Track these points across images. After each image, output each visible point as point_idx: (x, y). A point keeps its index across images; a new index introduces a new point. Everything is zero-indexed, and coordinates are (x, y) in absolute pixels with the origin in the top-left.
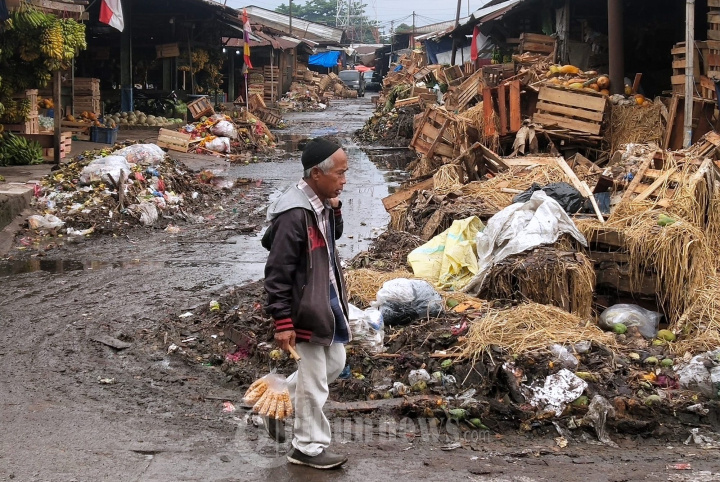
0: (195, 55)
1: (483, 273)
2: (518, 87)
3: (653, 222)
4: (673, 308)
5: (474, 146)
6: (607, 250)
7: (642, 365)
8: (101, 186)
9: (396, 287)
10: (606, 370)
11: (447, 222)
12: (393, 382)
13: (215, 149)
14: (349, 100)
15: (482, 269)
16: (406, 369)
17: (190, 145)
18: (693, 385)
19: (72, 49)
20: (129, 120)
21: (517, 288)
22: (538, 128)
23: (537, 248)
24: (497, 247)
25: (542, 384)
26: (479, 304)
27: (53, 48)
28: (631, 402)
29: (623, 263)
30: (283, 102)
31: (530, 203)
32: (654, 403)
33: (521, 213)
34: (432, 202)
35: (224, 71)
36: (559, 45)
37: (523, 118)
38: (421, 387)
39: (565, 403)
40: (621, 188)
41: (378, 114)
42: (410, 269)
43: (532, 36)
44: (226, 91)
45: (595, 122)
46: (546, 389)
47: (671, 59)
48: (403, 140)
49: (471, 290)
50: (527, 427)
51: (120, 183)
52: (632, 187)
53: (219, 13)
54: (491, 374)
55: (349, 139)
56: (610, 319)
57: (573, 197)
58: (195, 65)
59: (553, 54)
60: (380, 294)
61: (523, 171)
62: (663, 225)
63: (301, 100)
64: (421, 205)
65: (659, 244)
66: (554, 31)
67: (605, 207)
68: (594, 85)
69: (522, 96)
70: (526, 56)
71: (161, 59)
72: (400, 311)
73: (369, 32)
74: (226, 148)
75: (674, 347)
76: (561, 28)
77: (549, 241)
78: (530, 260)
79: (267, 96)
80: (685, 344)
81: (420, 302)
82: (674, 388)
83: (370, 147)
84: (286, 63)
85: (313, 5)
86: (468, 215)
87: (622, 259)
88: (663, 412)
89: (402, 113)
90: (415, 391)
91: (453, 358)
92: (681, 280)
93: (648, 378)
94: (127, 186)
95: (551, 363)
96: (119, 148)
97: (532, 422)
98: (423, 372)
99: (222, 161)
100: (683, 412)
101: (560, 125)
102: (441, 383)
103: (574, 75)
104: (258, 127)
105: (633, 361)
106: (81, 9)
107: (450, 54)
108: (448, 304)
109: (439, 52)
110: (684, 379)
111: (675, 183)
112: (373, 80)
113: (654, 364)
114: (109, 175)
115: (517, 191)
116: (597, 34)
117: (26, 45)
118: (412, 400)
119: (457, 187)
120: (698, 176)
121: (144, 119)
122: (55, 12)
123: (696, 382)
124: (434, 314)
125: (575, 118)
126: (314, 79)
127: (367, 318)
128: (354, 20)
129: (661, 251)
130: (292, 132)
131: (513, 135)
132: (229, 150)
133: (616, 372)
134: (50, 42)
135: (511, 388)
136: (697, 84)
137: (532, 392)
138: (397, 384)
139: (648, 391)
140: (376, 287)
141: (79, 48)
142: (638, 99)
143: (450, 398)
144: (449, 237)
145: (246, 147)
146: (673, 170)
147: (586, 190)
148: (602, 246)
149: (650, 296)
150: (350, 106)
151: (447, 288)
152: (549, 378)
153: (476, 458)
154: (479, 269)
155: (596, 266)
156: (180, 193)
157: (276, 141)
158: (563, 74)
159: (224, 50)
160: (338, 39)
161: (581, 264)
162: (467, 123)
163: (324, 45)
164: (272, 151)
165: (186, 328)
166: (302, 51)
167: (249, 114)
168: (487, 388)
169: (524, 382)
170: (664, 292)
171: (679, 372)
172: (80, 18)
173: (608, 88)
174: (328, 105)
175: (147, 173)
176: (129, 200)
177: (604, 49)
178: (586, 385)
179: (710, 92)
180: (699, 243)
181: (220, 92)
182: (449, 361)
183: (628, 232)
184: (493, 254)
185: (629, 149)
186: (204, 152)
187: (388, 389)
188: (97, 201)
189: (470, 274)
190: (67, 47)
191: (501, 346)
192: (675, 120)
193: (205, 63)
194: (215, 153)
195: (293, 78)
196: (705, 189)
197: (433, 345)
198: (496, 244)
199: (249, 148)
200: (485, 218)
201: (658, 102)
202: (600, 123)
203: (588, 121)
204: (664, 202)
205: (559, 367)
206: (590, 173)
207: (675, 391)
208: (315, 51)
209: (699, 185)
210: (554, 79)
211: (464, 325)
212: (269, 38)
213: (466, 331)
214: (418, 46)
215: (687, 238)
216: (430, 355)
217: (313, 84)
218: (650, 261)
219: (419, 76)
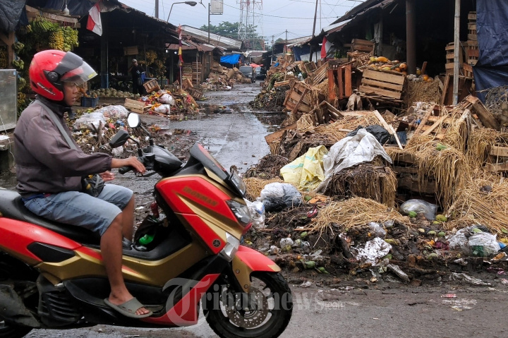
0: (149, 54)
1: (327, 180)
2: (350, 69)
3: (433, 148)
4: (446, 201)
5: (322, 103)
6: (404, 166)
7: (426, 235)
8: (87, 131)
9: (273, 188)
10: (403, 238)
11: (305, 149)
12: (270, 246)
13: (160, 112)
14: (246, 85)
15: (327, 178)
16: (278, 238)
17: (145, 109)
18: (458, 247)
19: (69, 46)
20: (106, 93)
21: (348, 188)
22: (363, 95)
23: (361, 164)
24: (336, 164)
25: (364, 247)
26: (324, 199)
27: (57, 45)
28: (419, 257)
29: (415, 174)
30: (204, 85)
31: (356, 137)
32: (434, 258)
33: (351, 142)
34: (296, 137)
35: (167, 64)
36: (376, 46)
37: (353, 88)
38: (288, 249)
39: (378, 258)
40: (413, 128)
41: (264, 91)
42: (282, 178)
43: (360, 41)
44: (168, 77)
45: (398, 91)
46: (366, 250)
47: (445, 53)
48: (279, 107)
49: (320, 191)
50: (354, 273)
51: (99, 129)
52: (420, 127)
53: (164, 27)
54: (332, 240)
55: (245, 107)
56: (406, 208)
57: (383, 134)
58: (148, 60)
59: (373, 52)
60: (263, 192)
61: (352, 119)
62: (440, 150)
63: (216, 83)
64: (289, 139)
65: (437, 162)
66: (373, 37)
67: (403, 140)
68: (397, 69)
69: (352, 75)
70: (356, 53)
71: (127, 56)
72: (275, 203)
73: (259, 43)
74: (167, 111)
75: (446, 225)
76: (377, 37)
77: (368, 160)
78: (356, 171)
79: (194, 81)
80: (453, 223)
81: (287, 197)
82: (446, 249)
83: (259, 112)
84: (206, 61)
85: (223, 26)
86: (318, 145)
87: (413, 171)
88: (439, 264)
89: (278, 90)
90: (284, 252)
91: (308, 231)
92: (451, 184)
93: (430, 243)
94: (104, 131)
95: (369, 234)
96: (99, 108)
97: (357, 269)
98: (289, 239)
99: (165, 119)
100: (452, 264)
101: (376, 93)
102: (300, 246)
103: (385, 63)
104: (188, 98)
105: (420, 233)
106: (75, 21)
107: (309, 55)
108: (305, 199)
109: (302, 54)
110: (452, 244)
111: (447, 124)
112: (261, 72)
113: (433, 235)
114: (92, 124)
115: (349, 130)
116: (399, 41)
117: (40, 43)
118: (282, 257)
119: (311, 128)
120: (461, 120)
121: (115, 93)
122: (59, 22)
123: (459, 246)
124: (296, 205)
125: (385, 88)
126: (224, 71)
127: (255, 207)
128: (249, 35)
129: (438, 166)
130: (210, 103)
131: (347, 99)
132: (169, 112)
133: (410, 240)
134: (55, 41)
135: (344, 250)
136: (461, 68)
137: (357, 251)
138: (273, 247)
139: (430, 251)
140: (261, 189)
141: (74, 45)
142: (425, 77)
143: (306, 255)
144: (306, 159)
145: (180, 110)
146: (446, 116)
147: (392, 130)
148: (402, 164)
149: (431, 194)
150: (246, 88)
151: (305, 189)
152: (368, 243)
153: (322, 291)
154: (325, 178)
155: (398, 176)
156: (137, 137)
157: (199, 107)
158: (378, 62)
159: (167, 51)
160: (239, 47)
161: (388, 174)
162: (318, 91)
163: (230, 50)
164: (197, 114)
165: (139, 216)
166: (216, 54)
167: (182, 91)
168: (329, 249)
169: (353, 246)
170: (440, 192)
171: (449, 240)
172: (75, 26)
173: (406, 70)
174: (232, 87)
175: (117, 123)
176: (105, 140)
177: (404, 50)
178: (391, 247)
179: (469, 73)
180: (462, 161)
181: (165, 78)
182: (306, 233)
183: (418, 154)
184: (333, 168)
185: (418, 105)
186: (154, 114)
187: (267, 250)
188: (84, 140)
189: (319, 181)
190: (66, 44)
191: (338, 223)
192: (447, 90)
193: (155, 59)
194: (160, 115)
195: (211, 70)
196: (465, 128)
197: (296, 223)
198: (335, 162)
199: (182, 112)
200: (328, 147)
201: (437, 79)
202: (401, 92)
203: (394, 90)
204: (440, 136)
205: (374, 236)
206: (394, 120)
207: (446, 251)
208: (224, 53)
209: (462, 126)
210: (373, 65)
211: (315, 211)
212: (195, 44)
213: (316, 214)
214: (289, 51)
215: (454, 158)
216: (294, 229)
217: (223, 74)
218: (432, 172)
219: (289, 68)
